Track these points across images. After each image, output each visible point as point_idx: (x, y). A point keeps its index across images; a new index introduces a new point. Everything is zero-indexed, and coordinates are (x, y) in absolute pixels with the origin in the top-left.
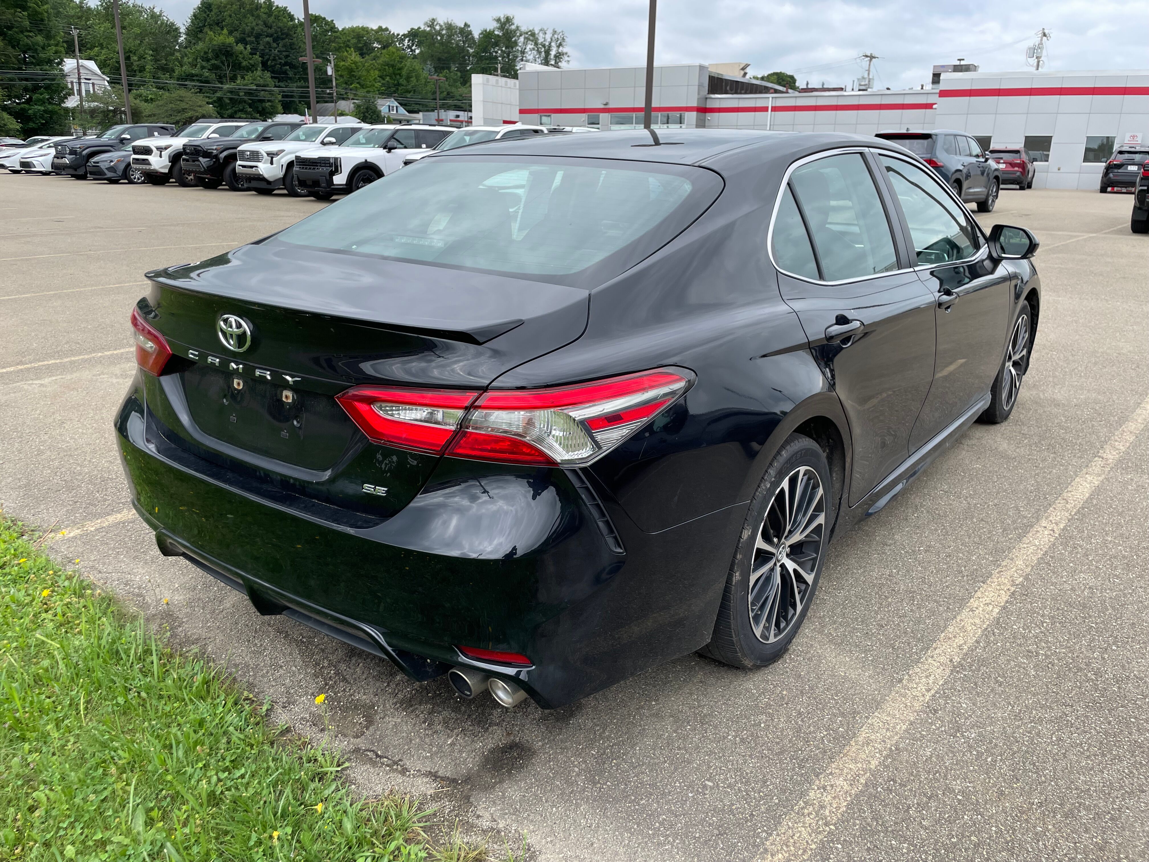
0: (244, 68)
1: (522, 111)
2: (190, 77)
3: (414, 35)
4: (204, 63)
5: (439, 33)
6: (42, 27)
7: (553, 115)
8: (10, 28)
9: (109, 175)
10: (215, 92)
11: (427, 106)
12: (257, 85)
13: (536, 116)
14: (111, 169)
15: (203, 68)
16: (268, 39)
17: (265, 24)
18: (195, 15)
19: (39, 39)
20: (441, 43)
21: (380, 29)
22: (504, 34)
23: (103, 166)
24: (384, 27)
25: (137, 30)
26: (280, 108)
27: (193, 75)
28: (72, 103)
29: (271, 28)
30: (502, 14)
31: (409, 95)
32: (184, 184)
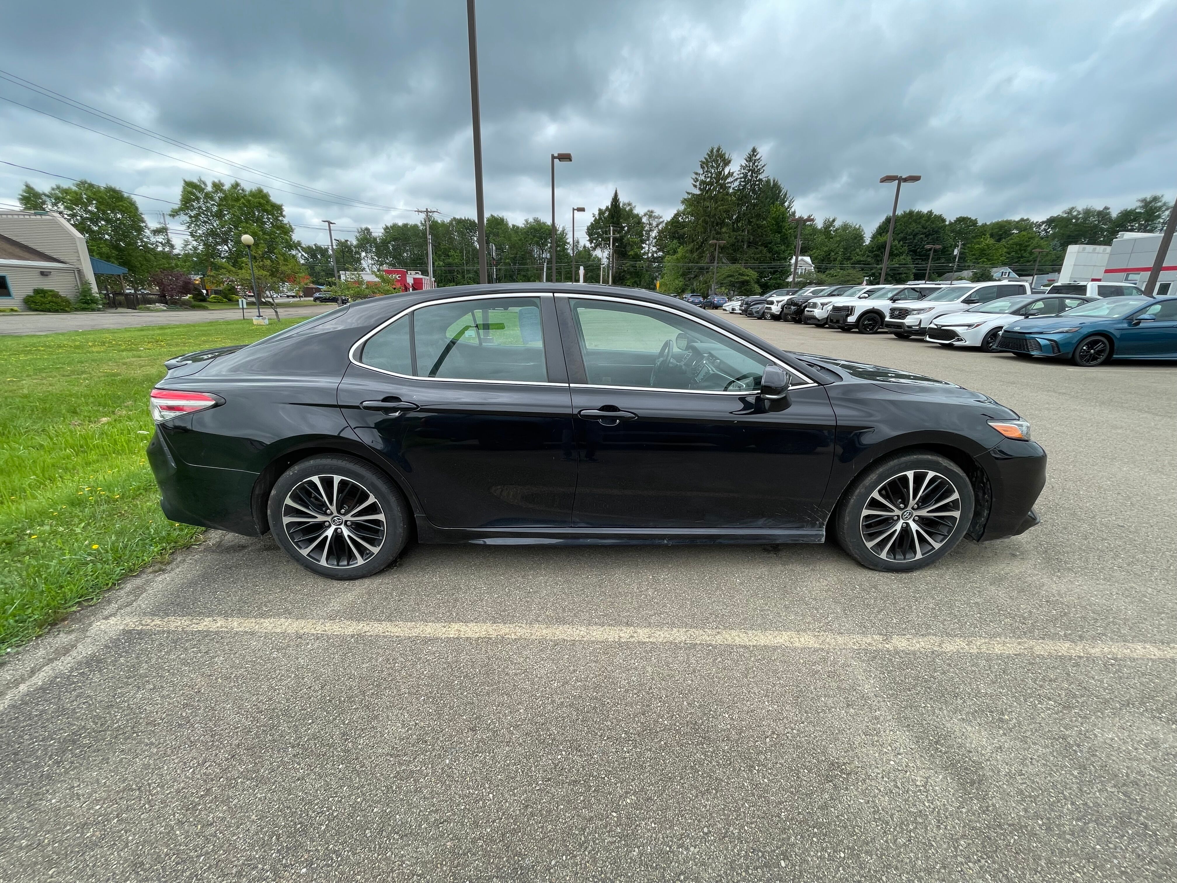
0: (895, 255)
1: (1107, 271)
2: (859, 262)
3: (1051, 222)
4: (870, 254)
5: (1076, 217)
6: (786, 241)
7: (1142, 273)
8: (770, 243)
9: (755, 315)
10: (871, 270)
11: (1043, 271)
12: (900, 264)
13: (1124, 275)
14: (757, 312)
15: (868, 256)
16: (922, 236)
17: (923, 227)
18: (880, 227)
19: (783, 247)
20: (1075, 224)
21: (1022, 220)
22: (1146, 211)
23: (754, 310)
24: (1025, 218)
25: (838, 239)
26: (912, 277)
27: (861, 261)
28: (790, 279)
29: (926, 229)
30: (1148, 196)
31: (1028, 264)
32: (786, 320)
